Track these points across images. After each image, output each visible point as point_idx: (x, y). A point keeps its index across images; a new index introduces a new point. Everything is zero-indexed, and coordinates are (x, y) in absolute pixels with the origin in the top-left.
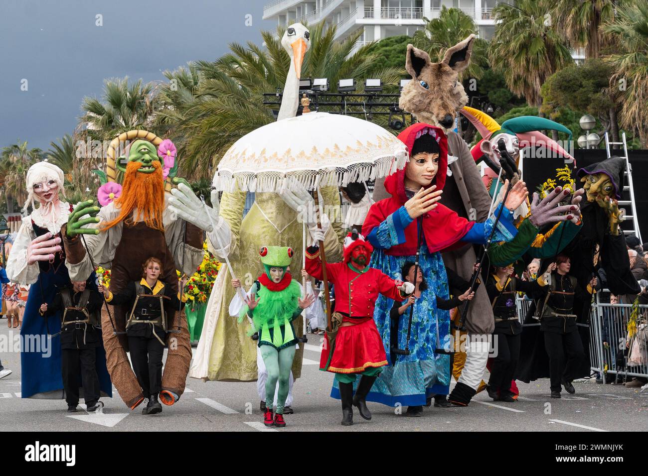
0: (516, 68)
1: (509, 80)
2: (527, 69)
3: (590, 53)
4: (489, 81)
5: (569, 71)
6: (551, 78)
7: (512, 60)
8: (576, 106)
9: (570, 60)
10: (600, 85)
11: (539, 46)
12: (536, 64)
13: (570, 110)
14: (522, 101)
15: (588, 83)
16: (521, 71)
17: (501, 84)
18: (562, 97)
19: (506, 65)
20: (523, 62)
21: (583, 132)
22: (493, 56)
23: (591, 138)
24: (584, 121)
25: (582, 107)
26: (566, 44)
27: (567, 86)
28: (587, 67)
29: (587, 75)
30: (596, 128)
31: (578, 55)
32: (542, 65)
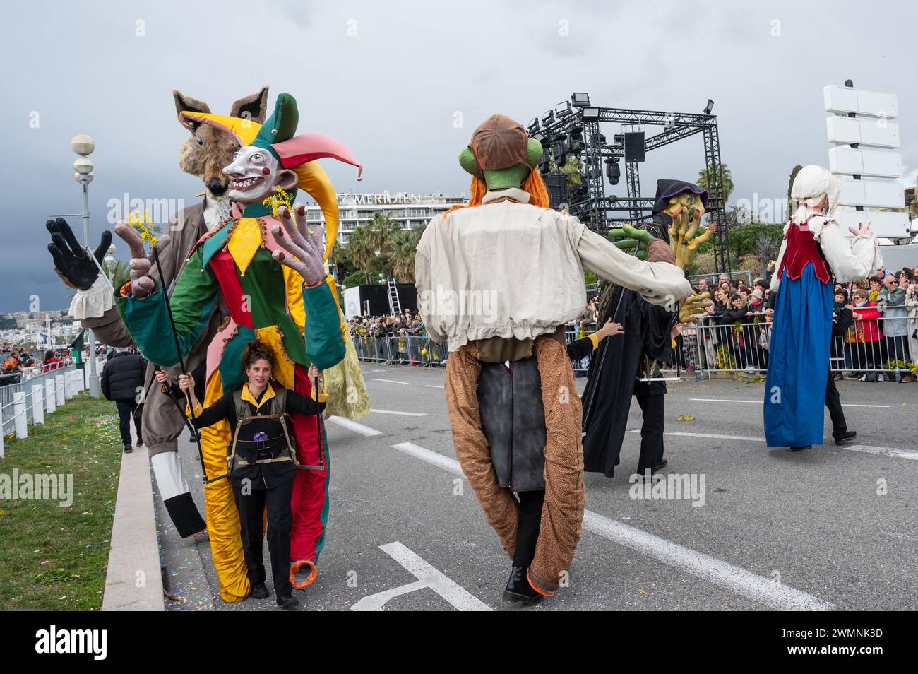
0: (356, 258)
1: (354, 263)
2: (360, 258)
3: (381, 251)
4: (347, 263)
5: (374, 258)
6: (368, 261)
7: (354, 256)
8: (378, 270)
9: (375, 255)
10: (385, 263)
11: (364, 250)
12: (363, 256)
13: (376, 272)
14: (359, 269)
15: (382, 262)
16: (357, 259)
17: (351, 264)
18: (372, 267)
19: (353, 257)
20: (359, 256)
21: (381, 279)
22: (347, 255)
23: (384, 280)
24: (381, 275)
25: (380, 270)
26: (373, 249)
27: (374, 263)
28: (381, 256)
29: (381, 259)
30: (385, 277)
31: (377, 253)
32: (365, 257)
